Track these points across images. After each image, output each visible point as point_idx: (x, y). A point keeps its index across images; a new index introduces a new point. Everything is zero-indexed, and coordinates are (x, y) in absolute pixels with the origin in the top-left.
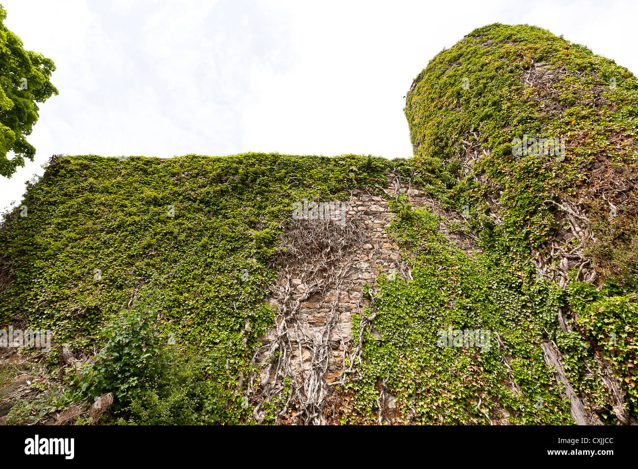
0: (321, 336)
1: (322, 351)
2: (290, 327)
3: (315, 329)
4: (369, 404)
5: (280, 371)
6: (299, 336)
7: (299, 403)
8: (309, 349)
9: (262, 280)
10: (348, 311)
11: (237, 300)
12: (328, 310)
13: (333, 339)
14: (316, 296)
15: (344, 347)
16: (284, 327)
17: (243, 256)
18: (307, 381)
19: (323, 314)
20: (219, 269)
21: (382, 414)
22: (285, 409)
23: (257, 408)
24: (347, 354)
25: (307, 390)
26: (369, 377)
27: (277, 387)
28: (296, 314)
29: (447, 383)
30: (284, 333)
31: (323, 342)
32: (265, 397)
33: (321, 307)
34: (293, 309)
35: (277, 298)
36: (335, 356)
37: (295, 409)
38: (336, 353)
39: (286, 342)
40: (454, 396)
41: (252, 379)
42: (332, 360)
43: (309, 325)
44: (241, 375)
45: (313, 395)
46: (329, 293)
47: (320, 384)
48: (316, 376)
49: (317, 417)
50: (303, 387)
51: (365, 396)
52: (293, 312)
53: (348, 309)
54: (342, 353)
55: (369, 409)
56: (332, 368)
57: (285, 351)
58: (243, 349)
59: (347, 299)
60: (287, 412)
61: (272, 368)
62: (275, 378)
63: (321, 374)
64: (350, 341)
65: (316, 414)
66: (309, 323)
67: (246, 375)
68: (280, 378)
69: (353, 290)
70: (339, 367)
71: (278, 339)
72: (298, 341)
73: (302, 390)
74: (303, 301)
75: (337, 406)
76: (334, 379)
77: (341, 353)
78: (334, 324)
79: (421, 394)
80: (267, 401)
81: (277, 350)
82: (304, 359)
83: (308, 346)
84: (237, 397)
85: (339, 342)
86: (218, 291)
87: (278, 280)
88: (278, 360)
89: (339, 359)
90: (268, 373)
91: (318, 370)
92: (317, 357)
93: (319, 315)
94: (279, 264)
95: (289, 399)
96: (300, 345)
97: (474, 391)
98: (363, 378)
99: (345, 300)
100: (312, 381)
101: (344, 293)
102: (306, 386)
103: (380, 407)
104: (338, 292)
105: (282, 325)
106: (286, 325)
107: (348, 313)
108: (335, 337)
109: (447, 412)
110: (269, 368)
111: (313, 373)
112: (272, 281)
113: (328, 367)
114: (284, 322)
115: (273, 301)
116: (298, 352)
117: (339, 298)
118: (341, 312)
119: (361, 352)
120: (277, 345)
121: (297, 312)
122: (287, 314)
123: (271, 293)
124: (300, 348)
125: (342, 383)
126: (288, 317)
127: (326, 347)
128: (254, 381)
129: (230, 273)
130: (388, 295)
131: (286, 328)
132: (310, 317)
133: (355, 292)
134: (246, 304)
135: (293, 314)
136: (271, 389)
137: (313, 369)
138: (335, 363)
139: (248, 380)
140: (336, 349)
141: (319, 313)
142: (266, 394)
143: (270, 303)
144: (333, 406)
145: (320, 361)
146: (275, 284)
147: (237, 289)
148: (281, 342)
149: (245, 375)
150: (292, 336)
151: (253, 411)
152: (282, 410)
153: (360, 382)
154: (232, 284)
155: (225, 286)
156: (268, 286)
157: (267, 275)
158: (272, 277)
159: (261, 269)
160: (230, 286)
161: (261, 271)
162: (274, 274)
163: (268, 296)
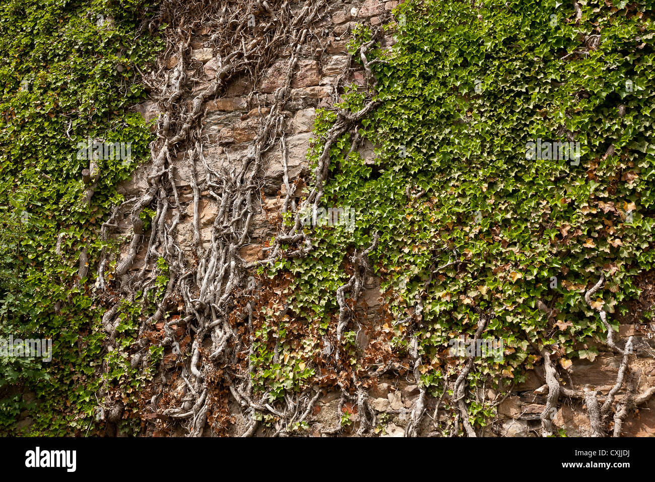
0: (240, 169)
1: (238, 202)
2: (179, 159)
3: (231, 156)
4: (320, 299)
5: (154, 247)
6: (196, 175)
7: (183, 301)
8: (215, 199)
9: (123, 65)
10: (311, 105)
11: (75, 116)
12: (264, 110)
13: (268, 173)
14: (243, 82)
15: (287, 188)
16: (166, 159)
18: (203, 261)
19: (251, 122)
20: (45, 55)
21: (345, 318)
22: (157, 313)
23: (109, 313)
24: (293, 203)
25: (202, 279)
26: (331, 247)
27: (149, 275)
28: (192, 127)
29: (516, 249)
30: (164, 170)
31: (242, 181)
32: (126, 294)
33: (251, 106)
34: (185, 119)
35: (157, 100)
36: (269, 210)
37: (175, 314)
38: (270, 202)
39: (169, 191)
40: (519, 276)
41: (103, 263)
42: (259, 218)
43: (219, 149)
44: (83, 257)
45: (212, 288)
46: (270, 71)
47: (229, 266)
48: (222, 252)
49: (221, 326)
50: (196, 273)
51: (315, 283)
52: (185, 126)
53: (312, 101)
54: (284, 201)
55: (318, 310)
56: (258, 232)
57: (165, 207)
58: (81, 210)
59: (312, 76)
60: (161, 319)
61: (139, 242)
62: (146, 259)
63: (232, 247)
64: (301, 175)
65: (217, 321)
66: (221, 145)
67: (92, 257)
68: (152, 259)
69: (330, 51)
70: (275, 227)
71: (151, 185)
72: (192, 184)
73: (192, 279)
74: (211, 97)
75: (256, 305)
76: (260, 254)
77: (282, 200)
78: (272, 141)
79: (445, 274)
80: (129, 300)
81: (151, 205)
82: (203, 221)
83: (212, 193)
84: (74, 295)
85: (280, 178)
86: (41, 104)
87: (161, 58)
88: (150, 227)
89: (275, 214)
90: (132, 250)
91: (224, 239)
92: (228, 212)
93: (243, 124)
94: (165, 20)
95: (167, 296)
96: (196, 193)
97: (586, 263)
98: (315, 249)
99: (307, 81)
100: (213, 260)
101: (307, 62)
102: (200, 270)
103: (341, 304)
104: (293, 60)
105: (161, 155)
106: (168, 155)
107: (311, 111)
108: (274, 168)
109: (498, 310)
110: (133, 244)
111: (215, 245)
112: (149, 62)
113: (250, 233)
114: (165, 149)
115: (152, 108)
116: (192, 209)
117: (292, 77)
118: (294, 111)
119: (320, 194)
120: (147, 198)
121: (196, 123)
122: (172, 129)
123: (148, 91)
124: (196, 199)
125: (268, 261)
126: (175, 139)
127: (249, 192)
128: (107, 268)
129: (62, 60)
130: (412, 49)
131: (169, 161)
132: (225, 132)
133: (335, 57)
134: (89, 123)
135: (185, 130)
136: (135, 279)
137: (216, 239)
138: (265, 223)
139: (97, 265)
140: (273, 194)
141: (243, 119)
142: (126, 289)
143: (145, 112)
144: (249, 305)
145: (233, 220)
146: (155, 68)
147: (74, 93)
148: (158, 192)
149: (89, 257)
150: (183, 177)
151: (102, 317)
152: (151, 315)
153: (305, 259)
154: (66, 83)
155: (53, 90)
156: (140, 77)
157: (135, 52)
158: (148, 54)
159: (121, 41)
160: (63, 89)
161: (121, 44)
162: (153, 46)
163: (140, 97)
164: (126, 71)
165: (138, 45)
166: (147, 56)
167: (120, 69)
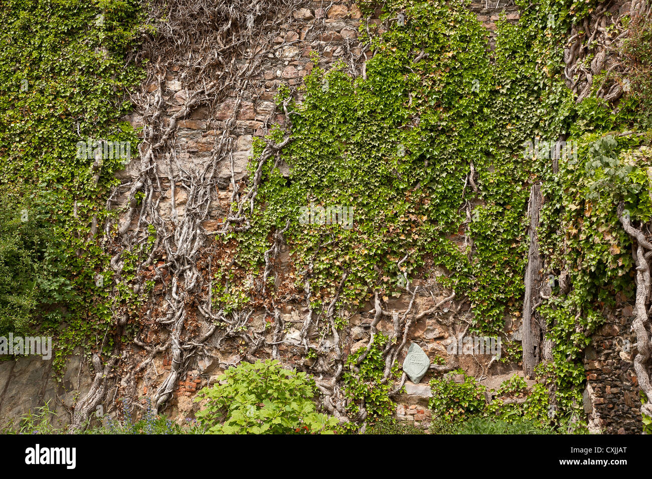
0: (202, 171)
1: (201, 192)
2: (161, 158)
3: (196, 161)
4: (254, 257)
5: (144, 217)
6: (172, 171)
7: (166, 253)
8: (186, 189)
9: (117, 87)
10: (249, 133)
11: (82, 120)
12: (219, 132)
13: (220, 175)
14: (203, 110)
15: (234, 186)
16: (151, 159)
17: (87, 44)
18: (179, 228)
19: (209, 139)
20: (53, 69)
21: (268, 269)
22: (149, 260)
23: (115, 258)
24: (237, 196)
25: (178, 240)
26: (261, 226)
27: (141, 235)
28: (169, 138)
29: (365, 236)
30: (150, 167)
31: (204, 179)
32: (125, 246)
33: (209, 128)
34: (164, 132)
35: (142, 115)
36: (221, 199)
37: (161, 260)
38: (222, 194)
39: (154, 180)
40: (366, 252)
41: (108, 225)
42: (215, 204)
43: (188, 155)
44: (93, 220)
45: (185, 246)
46: (222, 105)
47: (196, 233)
48: (191, 224)
49: (190, 269)
50: (173, 236)
51: (251, 248)
52: (164, 137)
53: (250, 131)
54: (231, 194)
55: (252, 263)
56: (214, 213)
57: (152, 191)
58: (92, 189)
59: (250, 114)
60: (151, 264)
61: (134, 212)
62: (139, 224)
63: (198, 221)
64: (243, 179)
65: (188, 266)
66: (189, 152)
67: (100, 221)
68: (144, 225)
69: (263, 98)
70: (225, 211)
71: (141, 176)
72: (170, 178)
73: (171, 239)
74: (182, 118)
75: (214, 258)
76: (216, 227)
77: (230, 193)
78: (224, 155)
79: (326, 248)
80: (128, 250)
81: (140, 190)
82: (177, 202)
83: (183, 185)
84: (90, 246)
85: (229, 178)
86: (53, 107)
87: (145, 84)
88: (141, 203)
89: (225, 202)
90: (129, 218)
91: (193, 216)
92: (195, 199)
93: (204, 140)
94: (146, 56)
95: (155, 249)
96: (172, 183)
97: (400, 247)
98: (252, 227)
99: (247, 116)
100: (185, 229)
101: (247, 103)
102: (177, 234)
103: (267, 261)
104: (237, 101)
105: (148, 155)
106: (152, 156)
107: (249, 137)
108: (225, 172)
109: (354, 269)
110: (129, 213)
111: (187, 219)
112: (135, 86)
113: (209, 212)
114: (150, 151)
115: (137, 119)
116: (170, 193)
117: (237, 113)
118: (238, 136)
119: (255, 193)
120: (139, 184)
121: (171, 136)
122: (155, 139)
123: (134, 106)
124: (173, 187)
125: (223, 232)
126: (157, 145)
127: (209, 187)
128: (111, 228)
129: (69, 75)
130: (315, 107)
131: (154, 160)
132: (191, 143)
133: (266, 103)
134: (94, 127)
135: (164, 140)
136: (132, 237)
137: (187, 215)
138: (219, 207)
139: (103, 227)
140: (224, 188)
141: (204, 136)
142: (126, 243)
143: (132, 121)
144: (209, 258)
145: (199, 204)
146: (140, 91)
147: (81, 103)
148: (146, 181)
149: (99, 221)
150: (163, 171)
151: (110, 261)
152: (145, 261)
153: (246, 232)
154: (72, 94)
155: (63, 97)
156: (128, 96)
157: (125, 77)
158: (134, 80)
159: (115, 68)
160: (70, 98)
161: (115, 70)
162: (138, 74)
163: (129, 111)
164: (119, 91)
165: (127, 72)
166: (133, 81)
167: (115, 90)
